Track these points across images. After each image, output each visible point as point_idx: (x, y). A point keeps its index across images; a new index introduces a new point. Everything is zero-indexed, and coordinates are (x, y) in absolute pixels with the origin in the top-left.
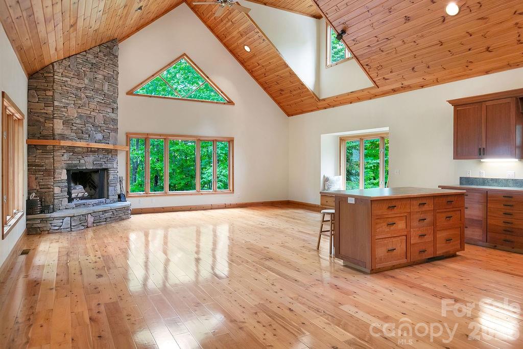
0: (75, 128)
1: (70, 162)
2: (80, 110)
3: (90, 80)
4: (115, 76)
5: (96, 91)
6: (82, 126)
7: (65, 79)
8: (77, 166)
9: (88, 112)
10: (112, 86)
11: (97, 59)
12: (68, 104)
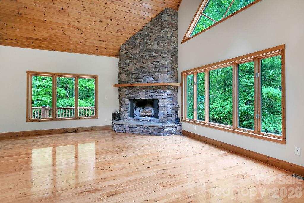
0: (133, 76)
1: (129, 95)
2: (136, 66)
3: (144, 46)
4: (164, 36)
5: (147, 51)
6: (138, 74)
7: (127, 51)
8: (134, 97)
9: (142, 65)
10: (162, 43)
11: (148, 31)
12: (128, 64)
